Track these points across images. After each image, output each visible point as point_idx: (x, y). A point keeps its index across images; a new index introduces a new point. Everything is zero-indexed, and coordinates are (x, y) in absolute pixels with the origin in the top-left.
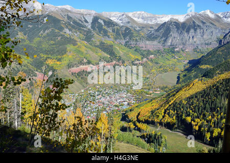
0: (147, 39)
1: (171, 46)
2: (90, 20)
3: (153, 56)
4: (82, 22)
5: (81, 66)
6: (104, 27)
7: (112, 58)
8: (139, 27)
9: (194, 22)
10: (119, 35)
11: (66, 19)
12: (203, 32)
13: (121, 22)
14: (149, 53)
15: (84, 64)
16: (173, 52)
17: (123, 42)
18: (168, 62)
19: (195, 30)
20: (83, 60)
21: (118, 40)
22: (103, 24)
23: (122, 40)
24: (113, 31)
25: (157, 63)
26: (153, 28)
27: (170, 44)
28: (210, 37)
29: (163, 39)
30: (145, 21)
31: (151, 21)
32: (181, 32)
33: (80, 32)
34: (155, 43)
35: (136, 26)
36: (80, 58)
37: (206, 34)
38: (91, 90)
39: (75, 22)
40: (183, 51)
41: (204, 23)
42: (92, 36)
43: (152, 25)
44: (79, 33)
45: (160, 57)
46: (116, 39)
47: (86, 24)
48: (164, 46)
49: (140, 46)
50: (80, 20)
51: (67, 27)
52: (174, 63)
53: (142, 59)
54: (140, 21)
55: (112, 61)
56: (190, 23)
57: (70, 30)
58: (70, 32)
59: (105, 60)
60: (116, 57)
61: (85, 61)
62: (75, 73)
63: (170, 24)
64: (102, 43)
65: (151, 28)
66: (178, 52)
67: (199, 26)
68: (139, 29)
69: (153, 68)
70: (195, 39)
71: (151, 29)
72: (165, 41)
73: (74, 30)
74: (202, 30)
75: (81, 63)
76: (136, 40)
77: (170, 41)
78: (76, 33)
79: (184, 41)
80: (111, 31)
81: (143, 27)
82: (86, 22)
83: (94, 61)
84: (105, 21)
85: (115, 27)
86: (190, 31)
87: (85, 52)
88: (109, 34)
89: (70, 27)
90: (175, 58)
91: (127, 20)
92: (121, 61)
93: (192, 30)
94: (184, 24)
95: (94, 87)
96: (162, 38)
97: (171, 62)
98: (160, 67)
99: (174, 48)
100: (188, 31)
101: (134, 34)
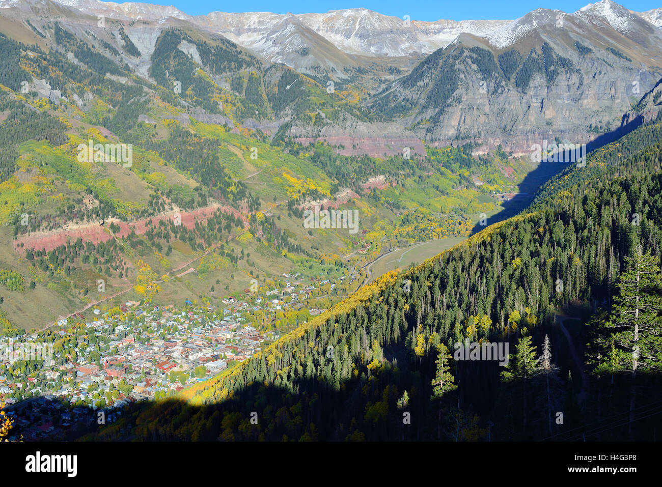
0: (365, 116)
1: (457, 138)
2: (146, 44)
3: (381, 178)
4: (115, 52)
5: (72, 226)
6: (198, 72)
7: (205, 189)
8: (346, 70)
9: (546, 48)
10: (258, 101)
11: (48, 43)
12: (581, 84)
13: (277, 49)
14: (367, 166)
15: (81, 217)
16: (467, 163)
17: (272, 127)
18: (438, 202)
19: (551, 77)
20: (80, 201)
21: (249, 122)
22: (197, 58)
23: (264, 121)
24: (236, 86)
25: (395, 206)
26: (399, 72)
27: (452, 132)
28: (606, 102)
29: (430, 112)
30: (370, 45)
31: (395, 44)
32: (498, 86)
33: (99, 93)
34: (395, 128)
35: (331, 65)
36: (70, 192)
37: (592, 92)
38: (100, 317)
39: (84, 54)
40: (503, 156)
41: (583, 51)
42: (143, 108)
43: (395, 59)
44: (90, 96)
45: (409, 182)
46: (241, 117)
47: (132, 61)
48: (432, 140)
49: (333, 141)
50: (107, 46)
51: (44, 73)
52: (464, 204)
53: (334, 190)
54: (353, 45)
55: (204, 204)
56: (533, 51)
57: (55, 84)
58: (58, 93)
59: (176, 201)
60: (228, 185)
61: (90, 203)
62: (42, 253)
63: (456, 57)
64: (179, 135)
65: (392, 71)
66: (485, 161)
67: (564, 62)
68: (345, 77)
69: (377, 226)
70: (549, 113)
71: (391, 77)
72: (435, 120)
73: (71, 84)
74: (575, 79)
75: (72, 213)
76: (319, 121)
77: (454, 122)
78: (81, 95)
79: (507, 120)
80: (226, 87)
81: (360, 71)
82: (132, 50)
83: (127, 205)
84: (204, 50)
85: (245, 71)
86: (531, 84)
87: (95, 170)
88: (215, 97)
89: (55, 72)
90: (470, 184)
91: (299, 42)
92: (244, 203)
93: (538, 80)
94: (508, 56)
95: (116, 304)
96: (424, 108)
97: (450, 202)
98: (406, 221)
99: (469, 147)
100: (522, 83)
101: (313, 98)
